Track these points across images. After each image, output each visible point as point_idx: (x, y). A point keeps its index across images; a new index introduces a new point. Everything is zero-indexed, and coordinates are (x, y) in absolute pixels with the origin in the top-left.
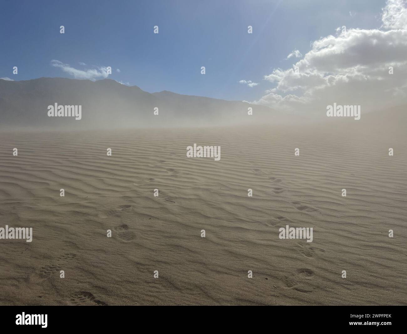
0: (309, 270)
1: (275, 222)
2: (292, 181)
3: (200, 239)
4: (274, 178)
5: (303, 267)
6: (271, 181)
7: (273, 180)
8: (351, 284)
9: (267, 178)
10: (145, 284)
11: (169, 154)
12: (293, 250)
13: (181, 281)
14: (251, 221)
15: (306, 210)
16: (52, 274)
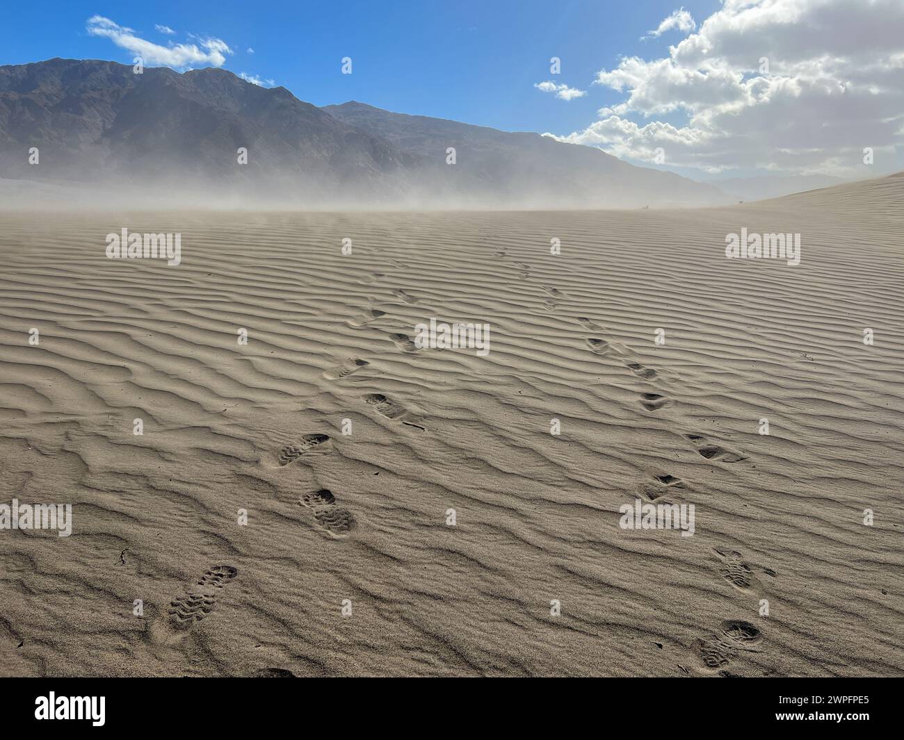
0: (750, 624)
1: (656, 488)
2: (680, 374)
3: (497, 534)
4: (637, 366)
5: (736, 618)
6: (632, 373)
7: (635, 370)
8: (843, 662)
9: (622, 365)
10: (402, 652)
11: (391, 293)
12: (706, 569)
13: (478, 648)
14: (601, 485)
15: (721, 457)
16: (195, 622)
